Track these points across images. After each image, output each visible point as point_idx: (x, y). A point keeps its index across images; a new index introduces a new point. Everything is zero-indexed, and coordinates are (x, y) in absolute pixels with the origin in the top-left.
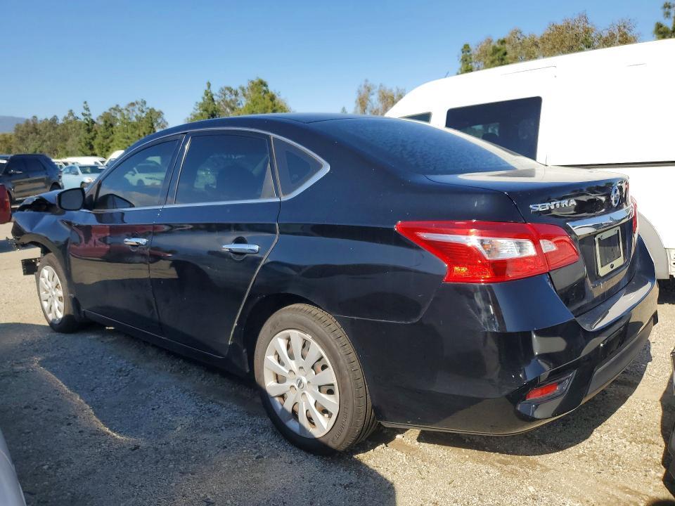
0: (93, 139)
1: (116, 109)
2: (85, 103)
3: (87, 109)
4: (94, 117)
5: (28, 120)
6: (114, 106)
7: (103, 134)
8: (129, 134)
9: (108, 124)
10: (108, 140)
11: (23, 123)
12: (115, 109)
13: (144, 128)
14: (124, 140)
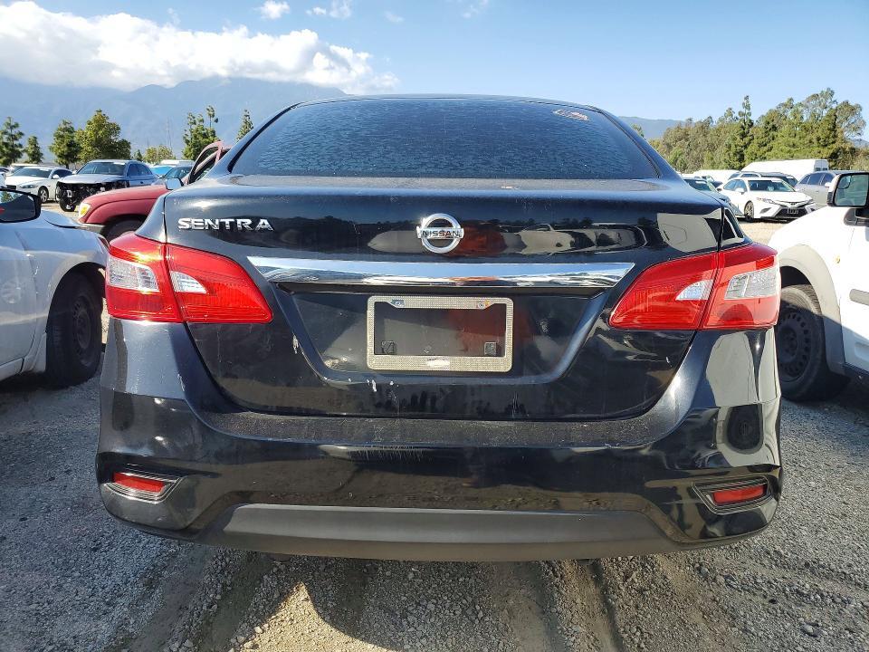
0: (746, 147)
1: (789, 104)
2: (747, 98)
3: (748, 107)
4: (754, 118)
5: (680, 123)
6: (785, 101)
7: (761, 141)
8: (796, 140)
9: (770, 126)
10: (765, 148)
11: (673, 127)
12: (785, 105)
13: (820, 130)
14: (788, 149)
